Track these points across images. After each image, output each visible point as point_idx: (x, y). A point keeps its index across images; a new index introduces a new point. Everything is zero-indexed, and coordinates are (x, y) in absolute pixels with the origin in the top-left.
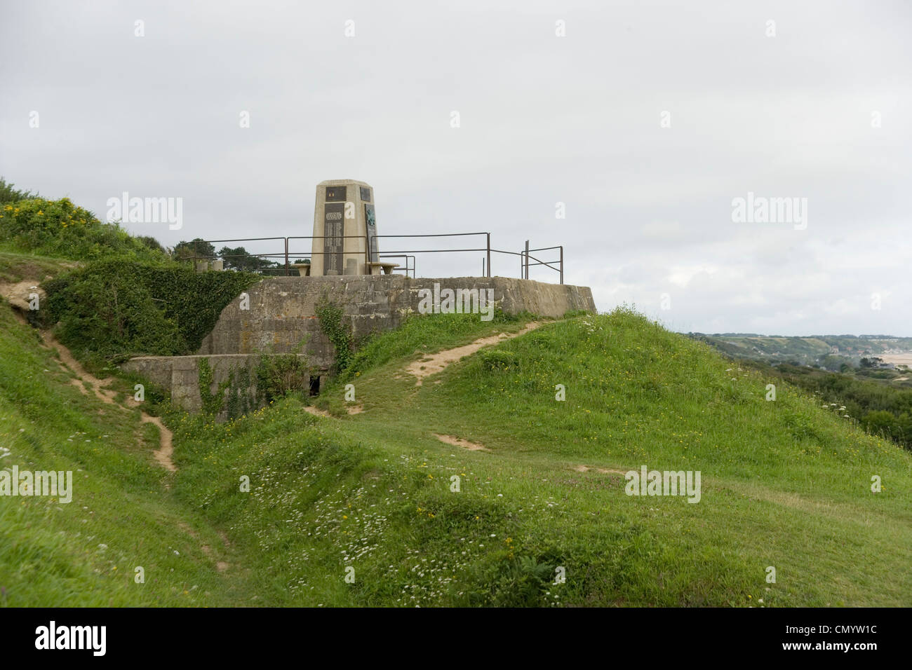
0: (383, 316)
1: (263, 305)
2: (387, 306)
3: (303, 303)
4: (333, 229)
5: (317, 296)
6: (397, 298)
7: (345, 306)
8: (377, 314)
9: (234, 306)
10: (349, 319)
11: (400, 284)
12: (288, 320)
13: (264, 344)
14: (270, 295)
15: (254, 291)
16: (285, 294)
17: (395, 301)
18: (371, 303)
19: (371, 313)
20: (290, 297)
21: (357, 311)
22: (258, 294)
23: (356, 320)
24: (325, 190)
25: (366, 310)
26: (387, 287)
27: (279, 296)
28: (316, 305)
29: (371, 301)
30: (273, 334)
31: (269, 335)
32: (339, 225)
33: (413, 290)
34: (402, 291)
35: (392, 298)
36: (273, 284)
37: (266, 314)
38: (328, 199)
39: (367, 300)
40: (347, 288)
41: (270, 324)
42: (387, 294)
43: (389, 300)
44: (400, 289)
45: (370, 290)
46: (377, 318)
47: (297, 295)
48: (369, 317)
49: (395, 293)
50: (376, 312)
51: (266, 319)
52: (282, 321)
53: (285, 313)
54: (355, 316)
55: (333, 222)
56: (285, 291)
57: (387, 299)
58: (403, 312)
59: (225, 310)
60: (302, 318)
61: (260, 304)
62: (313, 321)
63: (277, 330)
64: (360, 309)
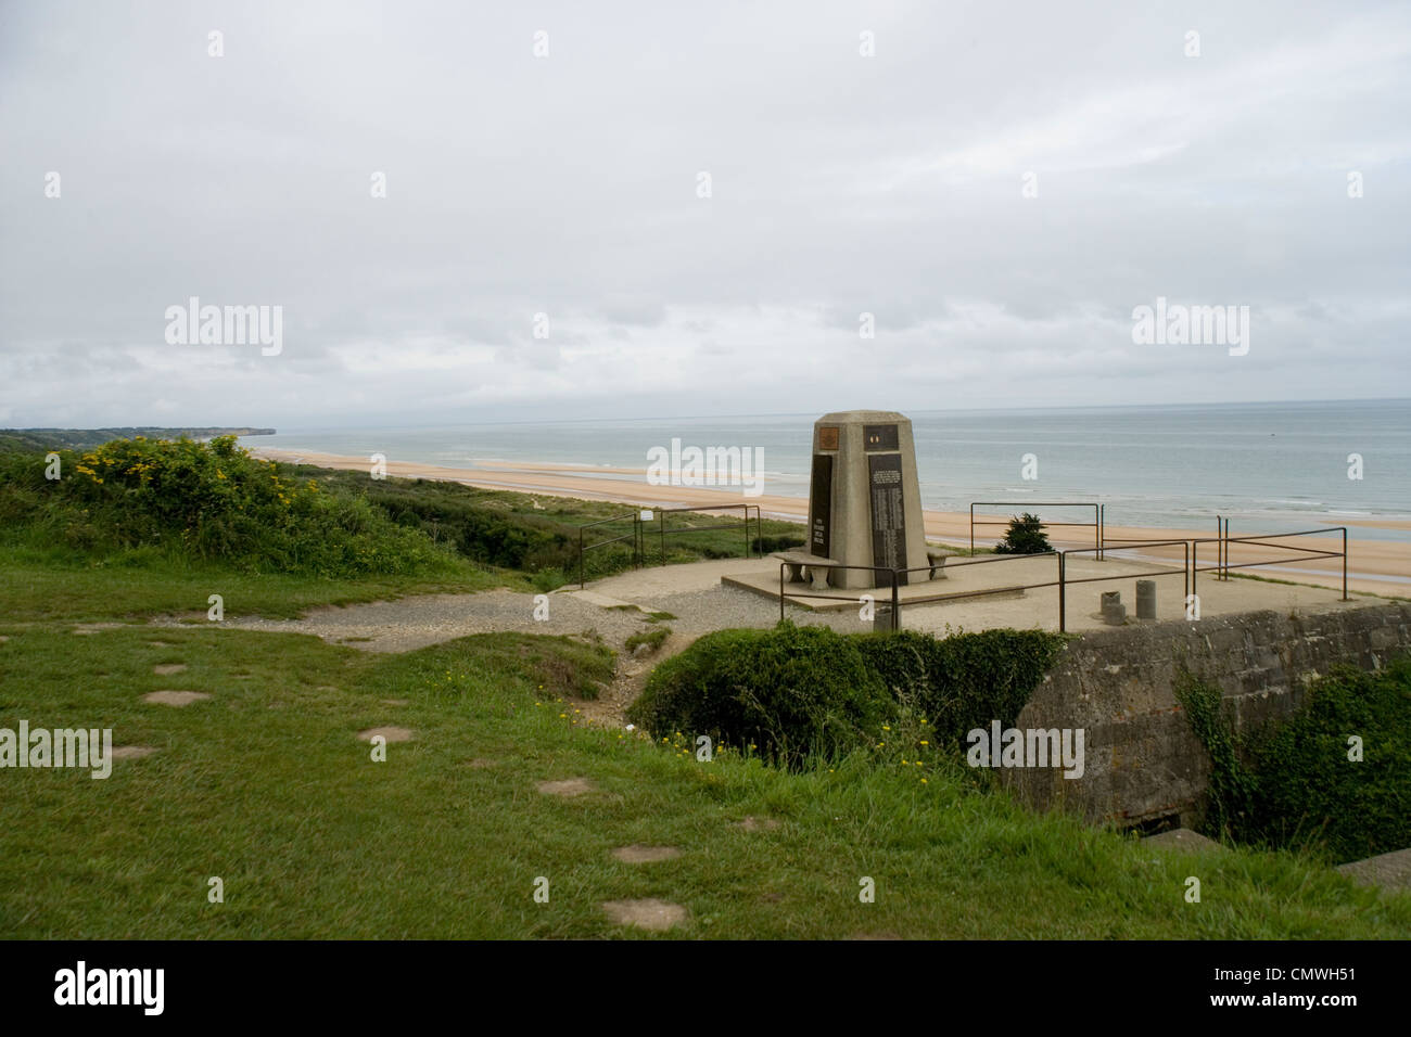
0: (1279, 691)
1: (1087, 696)
2: (1281, 672)
3: (1151, 684)
4: (887, 500)
5: (1170, 667)
6: (1292, 656)
7: (1220, 680)
8: (1272, 689)
9: (1036, 706)
10: (1231, 703)
11: (1291, 630)
12: (1135, 720)
13: (1097, 773)
14: (1092, 673)
15: (1064, 670)
16: (1115, 669)
17: (1292, 661)
18: (1257, 669)
19: (1262, 689)
20: (1128, 673)
21: (1240, 688)
22: (1074, 676)
23: (1242, 704)
24: (861, 431)
25: (1252, 683)
26: (1272, 637)
27: (1108, 674)
28: (1173, 683)
29: (1256, 666)
30: (1111, 750)
31: (1104, 753)
32: (896, 491)
33: (1311, 639)
34: (1296, 642)
35: (1286, 657)
36: (1089, 651)
37: (1098, 714)
38: (868, 446)
39: (1251, 665)
40: (1210, 645)
41: (1105, 733)
42: (1275, 651)
43: (1282, 661)
44: (1290, 638)
45: (1250, 645)
46: (1272, 695)
47: (1137, 670)
48: (1260, 696)
49: (1286, 647)
50: (1269, 684)
51: (1098, 724)
52: (1125, 725)
53: (1130, 708)
54: (1239, 697)
55: (886, 487)
56: (1114, 663)
57: (1277, 657)
58: (1306, 679)
59: (1020, 717)
60: (1159, 712)
61: (1082, 696)
62: (1176, 715)
63: (1116, 742)
64: (1246, 681)
